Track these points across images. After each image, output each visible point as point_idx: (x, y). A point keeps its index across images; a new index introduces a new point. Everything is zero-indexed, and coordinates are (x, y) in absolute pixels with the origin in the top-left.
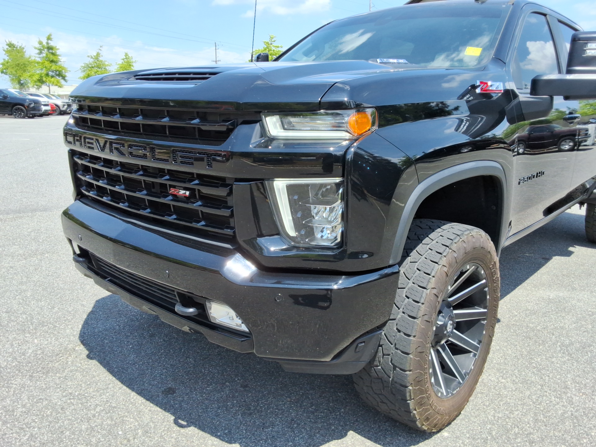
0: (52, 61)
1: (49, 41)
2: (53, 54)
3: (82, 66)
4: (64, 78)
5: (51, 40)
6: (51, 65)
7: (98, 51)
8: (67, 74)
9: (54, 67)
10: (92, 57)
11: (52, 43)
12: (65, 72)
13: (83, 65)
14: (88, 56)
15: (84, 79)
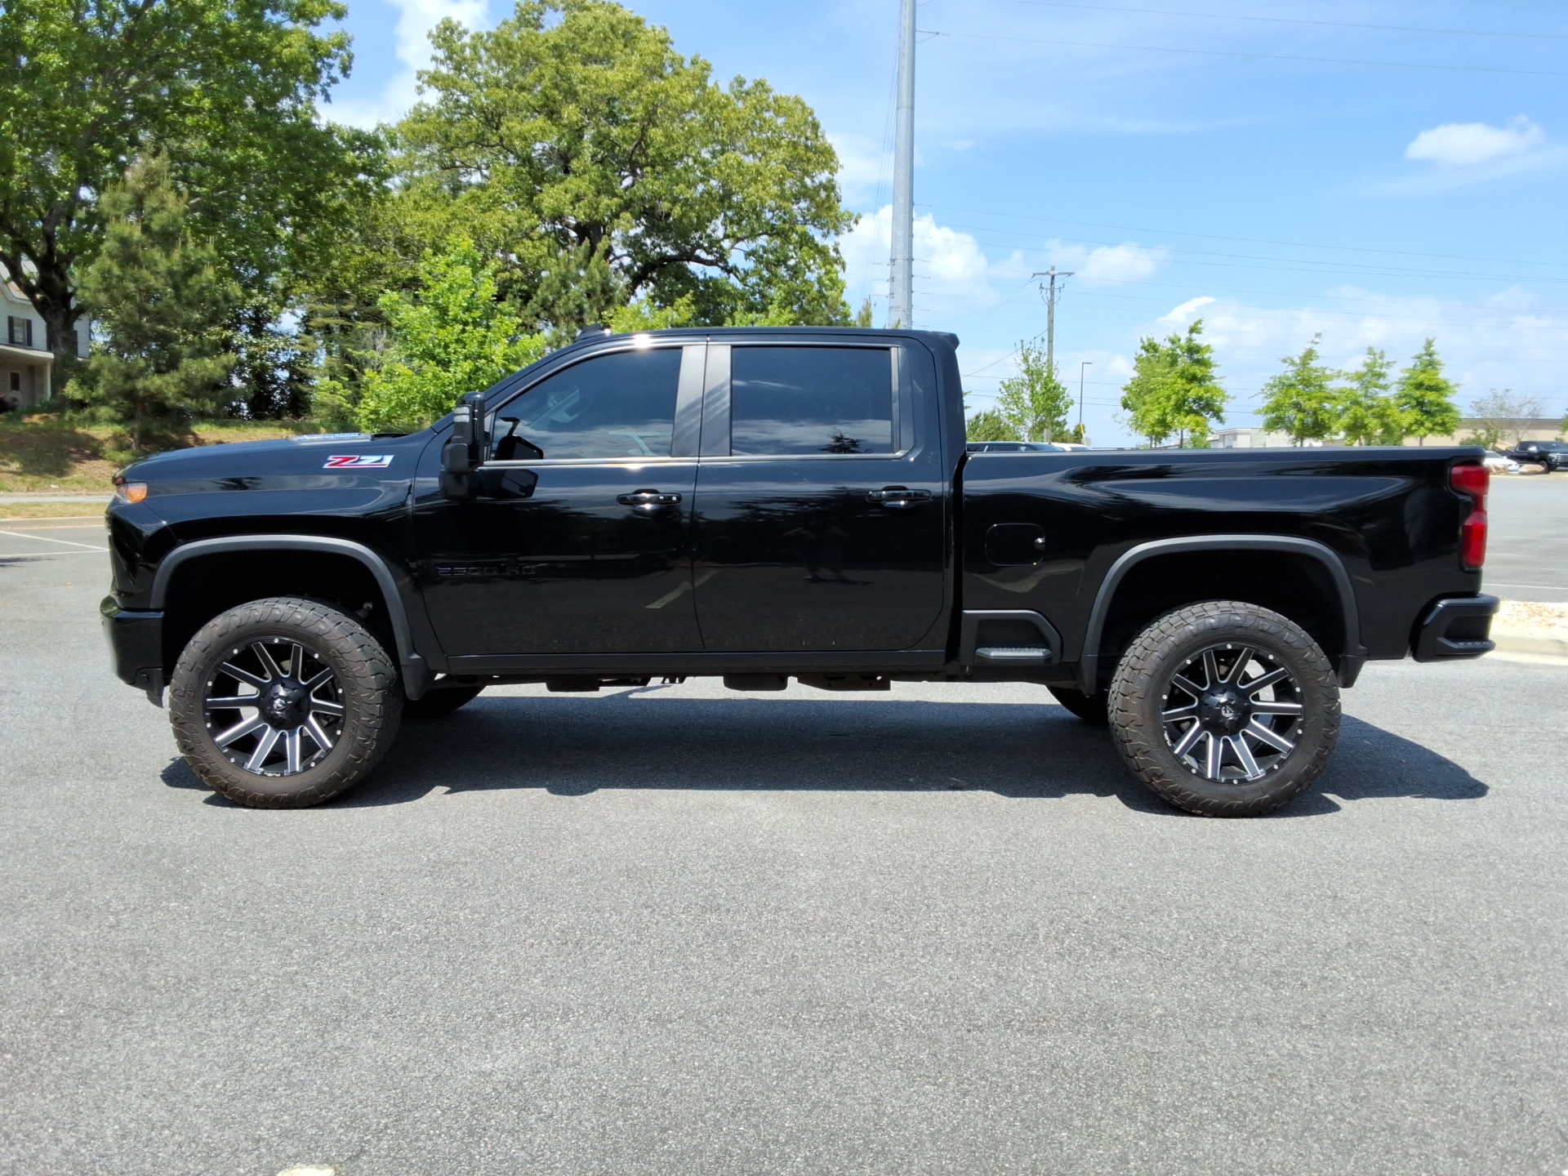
0: (1193, 379)
1: (1194, 335)
2: (1199, 362)
3: (1267, 385)
4: (1217, 414)
5: (1199, 333)
6: (1188, 387)
7: (1308, 346)
8: (1225, 406)
9: (1195, 391)
10: (1293, 363)
11: (1199, 340)
12: (1223, 400)
13: (1272, 382)
14: (1284, 361)
15: (1266, 413)
